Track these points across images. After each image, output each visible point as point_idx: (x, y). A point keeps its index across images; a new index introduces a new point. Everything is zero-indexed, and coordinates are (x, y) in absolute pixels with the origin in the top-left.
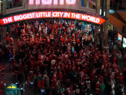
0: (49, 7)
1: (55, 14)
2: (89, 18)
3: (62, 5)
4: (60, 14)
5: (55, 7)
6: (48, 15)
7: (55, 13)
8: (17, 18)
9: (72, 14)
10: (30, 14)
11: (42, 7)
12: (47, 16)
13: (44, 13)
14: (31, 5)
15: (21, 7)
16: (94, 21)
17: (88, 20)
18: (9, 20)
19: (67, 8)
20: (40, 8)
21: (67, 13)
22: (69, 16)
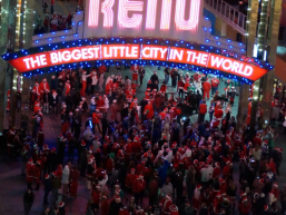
0: (134, 35)
1: (147, 52)
2: (227, 65)
3: (164, 31)
4: (159, 53)
5: (147, 35)
6: (131, 52)
7: (147, 48)
8: (57, 57)
9: (189, 53)
10: (89, 50)
11: (119, 34)
12: (128, 55)
13: (122, 48)
14: (93, 28)
16: (240, 72)
17: (225, 68)
18: (37, 61)
21: (176, 51)
22: (180, 58)
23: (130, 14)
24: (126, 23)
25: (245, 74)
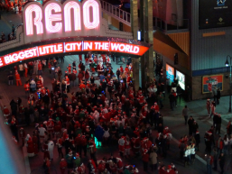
0: (58, 37)
1: (69, 47)
2: (122, 48)
3: (78, 31)
4: (76, 46)
5: (67, 36)
6: (57, 49)
7: (68, 44)
8: (9, 59)
9: (96, 43)
10: (30, 51)
11: (48, 38)
12: (56, 51)
13: (51, 47)
14: (30, 36)
15: (14, 41)
16: (131, 51)
17: (121, 50)
19: (87, 34)
20: (45, 39)
21: (87, 44)
22: (91, 48)
23: (54, 23)
24: (50, 29)
25: (134, 52)
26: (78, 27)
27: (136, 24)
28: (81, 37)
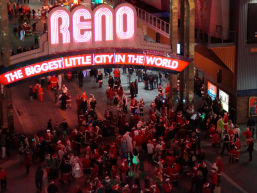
0: (87, 47)
1: (98, 59)
2: (159, 62)
3: (110, 41)
4: (107, 59)
5: (97, 46)
6: (86, 61)
7: (98, 56)
8: (31, 71)
9: (130, 56)
10: (54, 62)
12: (84, 63)
13: (79, 58)
14: (55, 45)
15: (36, 51)
16: (169, 66)
17: (158, 65)
18: (16, 75)
19: (119, 46)
20: (72, 49)
21: (119, 56)
22: (123, 61)
23: (82, 32)
24: (78, 39)
25: (173, 67)
26: (109, 37)
27: (176, 35)
28: (112, 48)
